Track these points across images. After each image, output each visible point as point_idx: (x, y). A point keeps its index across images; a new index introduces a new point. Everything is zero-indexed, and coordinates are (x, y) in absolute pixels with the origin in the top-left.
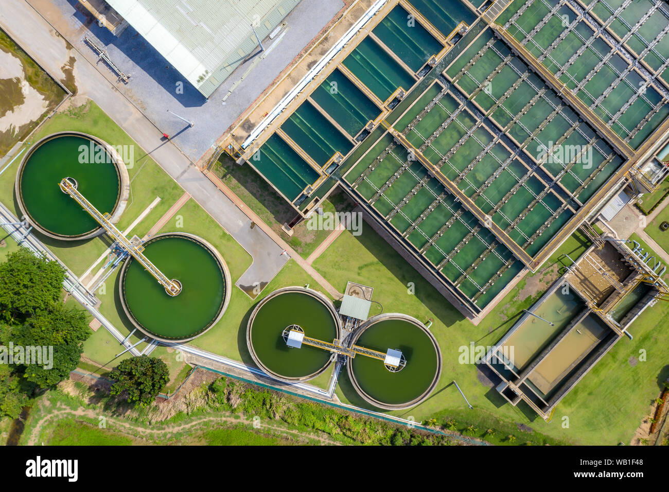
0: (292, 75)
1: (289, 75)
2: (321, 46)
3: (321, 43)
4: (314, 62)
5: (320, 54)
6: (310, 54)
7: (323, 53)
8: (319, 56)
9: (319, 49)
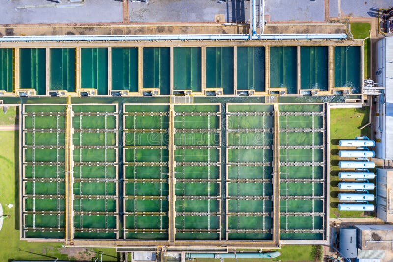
0: (56, 29)
1: (55, 28)
2: (84, 29)
3: (85, 28)
4: (73, 34)
5: (80, 33)
6: (75, 28)
7: (81, 34)
8: (78, 33)
9: (81, 30)
